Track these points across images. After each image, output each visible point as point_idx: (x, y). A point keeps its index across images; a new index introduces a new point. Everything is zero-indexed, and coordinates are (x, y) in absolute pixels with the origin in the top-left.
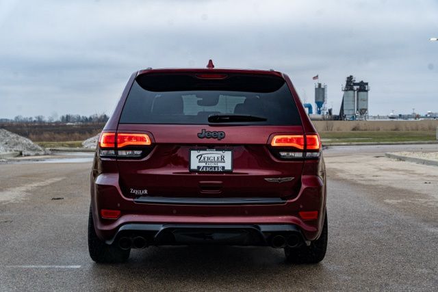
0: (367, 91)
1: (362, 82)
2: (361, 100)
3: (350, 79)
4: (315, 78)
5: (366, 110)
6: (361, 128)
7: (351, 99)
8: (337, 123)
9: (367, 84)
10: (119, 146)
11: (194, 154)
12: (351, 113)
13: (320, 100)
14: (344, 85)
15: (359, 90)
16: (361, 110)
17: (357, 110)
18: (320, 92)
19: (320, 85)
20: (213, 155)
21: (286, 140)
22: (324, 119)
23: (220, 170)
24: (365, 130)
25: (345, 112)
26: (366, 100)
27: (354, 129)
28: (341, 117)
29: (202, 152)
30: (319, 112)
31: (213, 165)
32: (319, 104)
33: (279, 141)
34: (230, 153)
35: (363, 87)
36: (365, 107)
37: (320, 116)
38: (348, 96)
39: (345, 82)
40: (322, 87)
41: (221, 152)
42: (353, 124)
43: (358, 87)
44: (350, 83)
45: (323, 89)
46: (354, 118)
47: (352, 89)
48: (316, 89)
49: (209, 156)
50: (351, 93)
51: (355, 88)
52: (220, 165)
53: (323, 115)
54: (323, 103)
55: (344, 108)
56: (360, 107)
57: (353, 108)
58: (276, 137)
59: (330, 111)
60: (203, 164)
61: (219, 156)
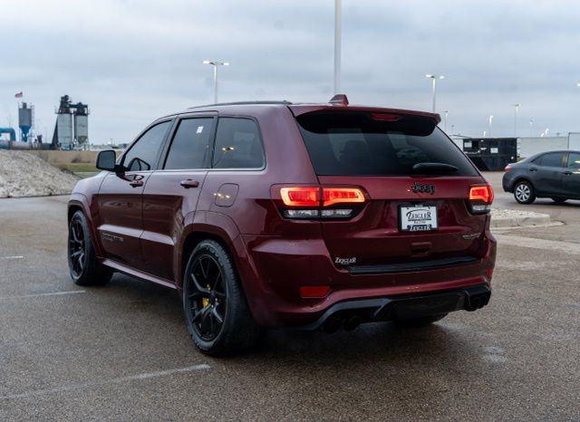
0: (86, 115)
1: (80, 104)
2: (80, 125)
3: (65, 100)
4: (17, 96)
5: (86, 137)
6: (83, 160)
7: (68, 123)
8: (51, 153)
9: (86, 106)
10: (326, 204)
11: (404, 211)
12: (68, 141)
13: (26, 124)
14: (58, 107)
15: (77, 114)
16: (80, 138)
17: (75, 137)
18: (26, 114)
19: (25, 105)
20: (420, 211)
22: (31, 148)
23: (428, 228)
24: (89, 162)
25: (60, 140)
26: (85, 126)
27: (74, 161)
28: (54, 145)
29: (411, 209)
30: (25, 139)
31: (421, 223)
32: (25, 129)
34: (434, 208)
35: (81, 110)
36: (84, 135)
37: (26, 144)
38: (63, 121)
39: (59, 104)
40: (28, 107)
41: (427, 208)
42: (72, 155)
43: (76, 109)
44: (65, 105)
45: (30, 110)
46: (71, 147)
47: (68, 112)
48: (20, 109)
50: (67, 116)
51: (72, 110)
52: (427, 223)
53: (31, 143)
54: (30, 127)
55: (59, 134)
56: (79, 134)
57: (69, 135)
59: (40, 138)
60: (412, 223)
61: (426, 212)
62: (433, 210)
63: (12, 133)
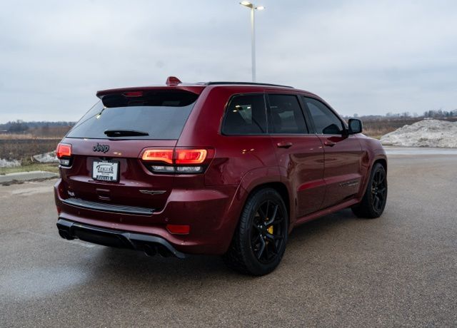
11: (95, 164)
20: (106, 166)
21: (158, 154)
23: (110, 179)
29: (100, 163)
31: (105, 175)
33: (152, 154)
34: (117, 165)
41: (111, 164)
49: (104, 166)
52: (110, 175)
58: (148, 152)
60: (100, 174)
61: (110, 167)
62: (115, 166)
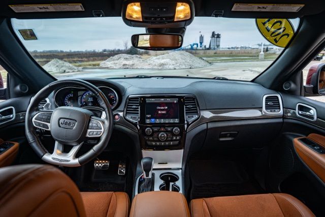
0: (220, 38)
1: (218, 34)
3: (213, 33)
5: (219, 45)
6: (218, 53)
7: (214, 41)
8: (208, 51)
9: (220, 35)
12: (213, 47)
13: (202, 41)
15: (217, 37)
18: (202, 38)
19: (201, 35)
25: (211, 47)
26: (219, 41)
27: (215, 53)
28: (209, 48)
30: (201, 47)
32: (201, 43)
35: (218, 36)
37: (201, 48)
38: (212, 40)
42: (214, 51)
44: (213, 35)
46: (214, 49)
48: (200, 37)
50: (214, 38)
51: (216, 36)
53: (203, 48)
55: (211, 45)
56: (217, 44)
57: (214, 45)
59: (205, 46)
63: (197, 45)
